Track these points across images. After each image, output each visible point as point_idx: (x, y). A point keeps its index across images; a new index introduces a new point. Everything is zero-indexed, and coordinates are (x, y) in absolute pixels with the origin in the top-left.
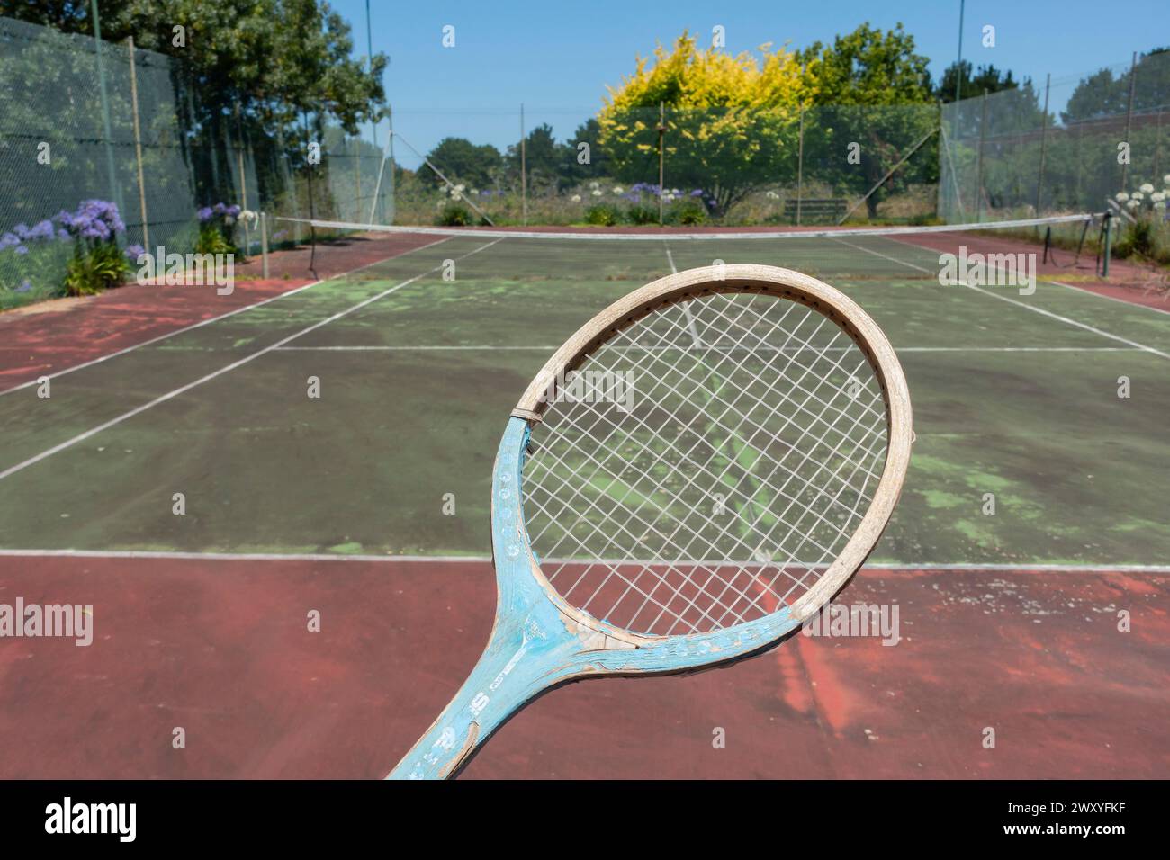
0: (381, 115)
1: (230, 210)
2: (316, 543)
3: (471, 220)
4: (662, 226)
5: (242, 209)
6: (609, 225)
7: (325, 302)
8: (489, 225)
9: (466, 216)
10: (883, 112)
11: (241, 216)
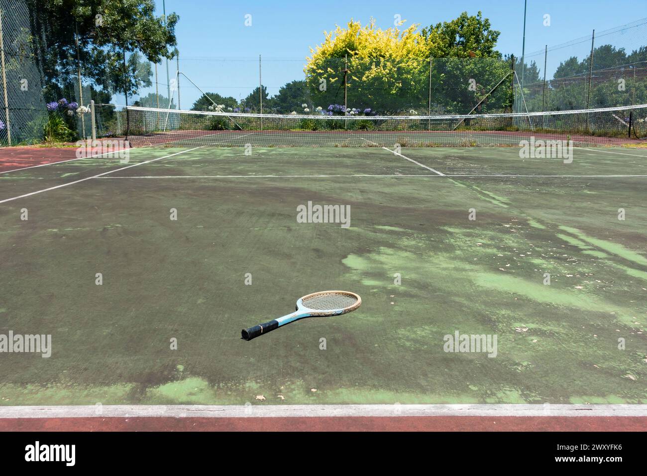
0: (173, 55)
1: (71, 105)
2: (130, 379)
3: (228, 126)
4: (346, 130)
5: (80, 105)
6: (314, 130)
7: (136, 156)
8: (240, 129)
9: (225, 124)
10: (475, 64)
11: (79, 110)
